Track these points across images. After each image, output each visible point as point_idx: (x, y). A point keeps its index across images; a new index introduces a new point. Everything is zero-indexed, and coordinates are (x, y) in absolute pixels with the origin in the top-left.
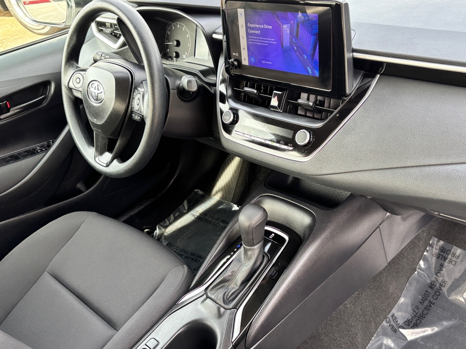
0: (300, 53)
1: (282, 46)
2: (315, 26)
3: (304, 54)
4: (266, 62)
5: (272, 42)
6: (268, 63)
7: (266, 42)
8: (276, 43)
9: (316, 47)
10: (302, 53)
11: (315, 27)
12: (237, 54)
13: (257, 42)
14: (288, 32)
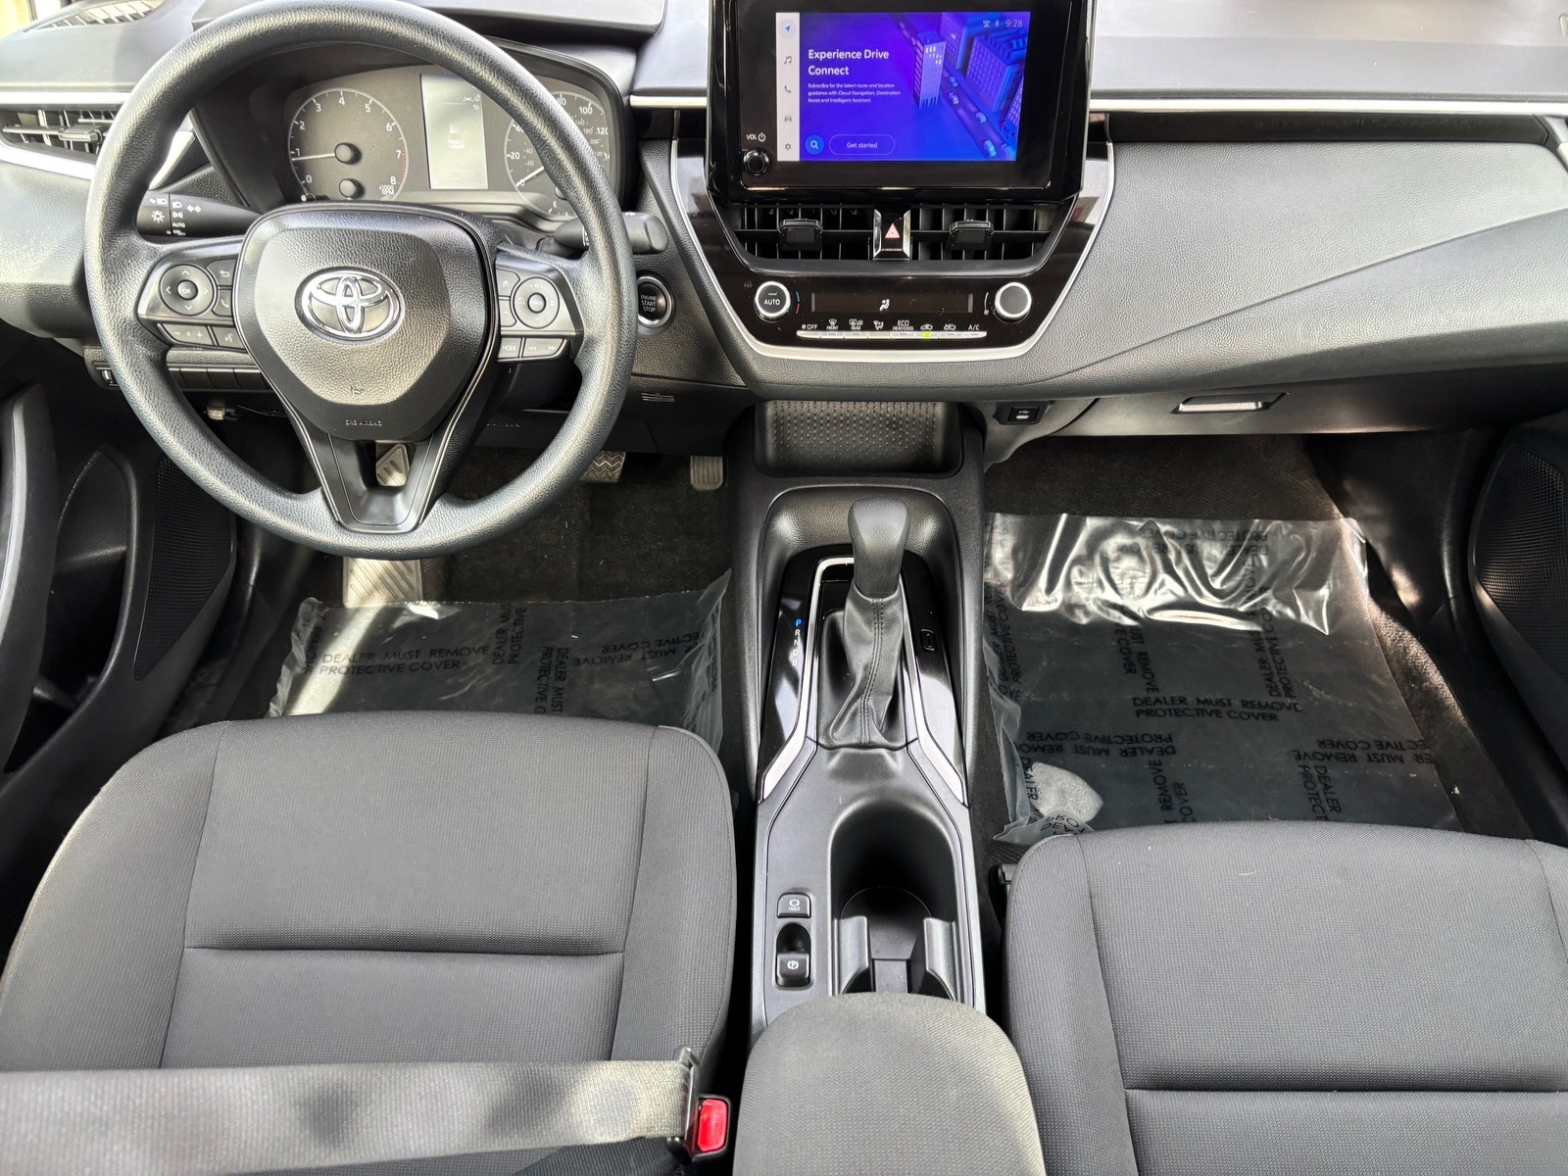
0: (967, 111)
1: (917, 99)
2: (1021, 41)
3: (980, 111)
4: (861, 146)
5: (886, 93)
6: (865, 146)
7: (867, 93)
8: (898, 93)
9: (1016, 90)
10: (973, 109)
11: (1018, 44)
12: (762, 135)
13: (836, 97)
14: (940, 62)
